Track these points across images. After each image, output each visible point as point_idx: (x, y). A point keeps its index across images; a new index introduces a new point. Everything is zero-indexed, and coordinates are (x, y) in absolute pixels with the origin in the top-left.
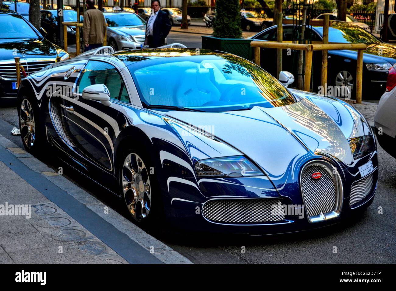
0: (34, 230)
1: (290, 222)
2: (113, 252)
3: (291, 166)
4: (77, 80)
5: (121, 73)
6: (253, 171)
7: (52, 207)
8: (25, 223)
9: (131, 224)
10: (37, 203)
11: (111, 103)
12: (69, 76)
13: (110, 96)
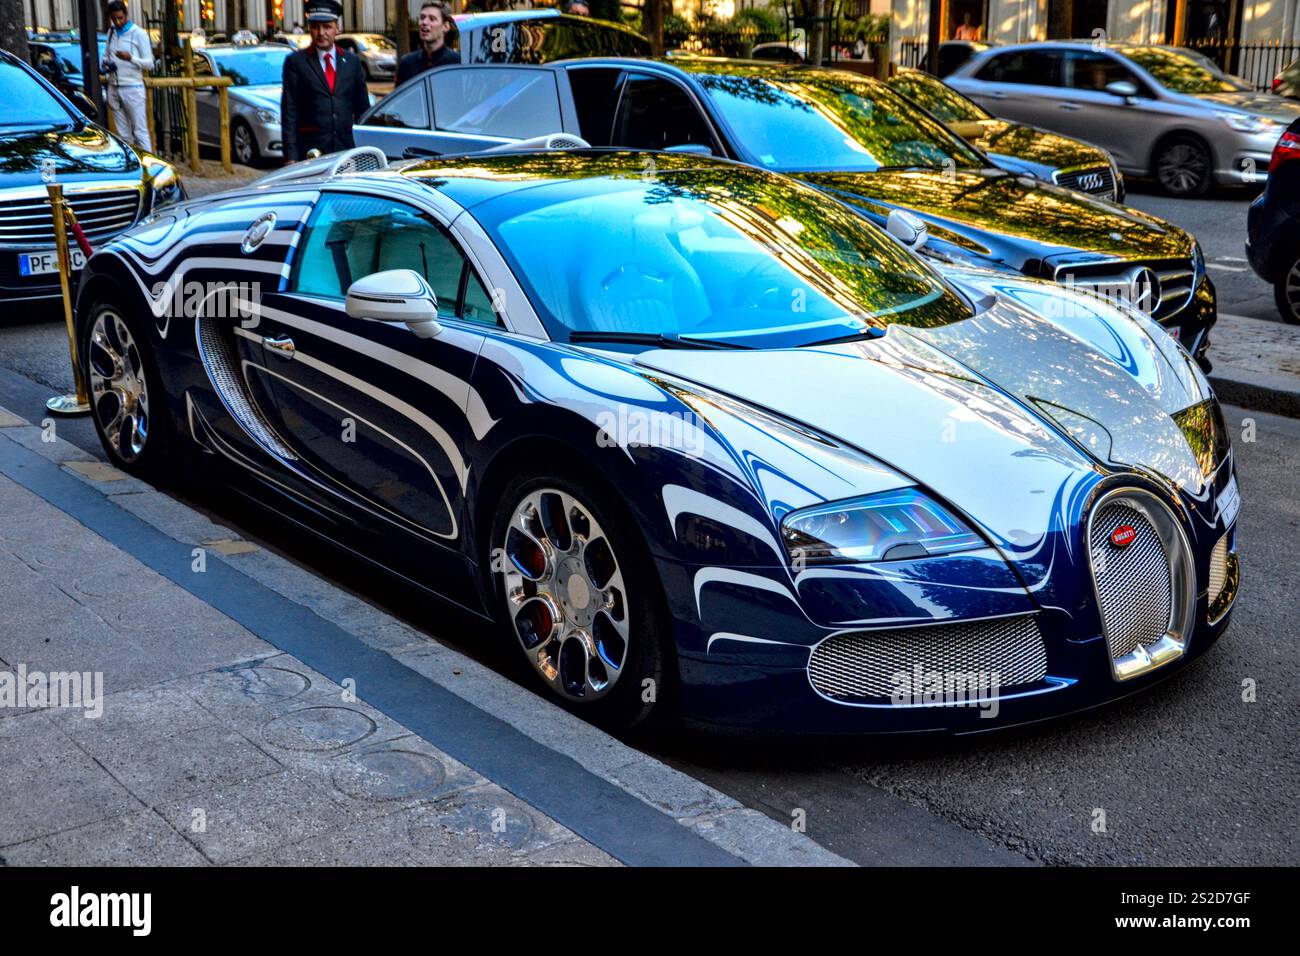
0: (269, 765)
1: (1065, 685)
2: (562, 832)
3: (1058, 514)
4: (290, 255)
5: (453, 230)
6: (950, 534)
7: (287, 667)
8: (229, 739)
9: (561, 714)
10: (234, 656)
11: (440, 328)
12: (260, 241)
13: (436, 307)
